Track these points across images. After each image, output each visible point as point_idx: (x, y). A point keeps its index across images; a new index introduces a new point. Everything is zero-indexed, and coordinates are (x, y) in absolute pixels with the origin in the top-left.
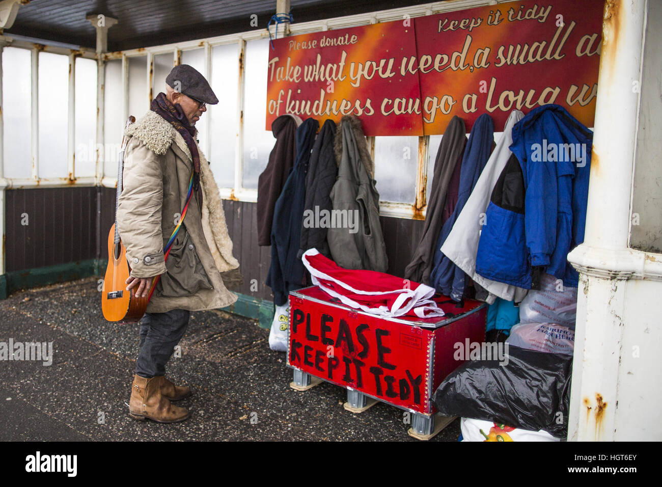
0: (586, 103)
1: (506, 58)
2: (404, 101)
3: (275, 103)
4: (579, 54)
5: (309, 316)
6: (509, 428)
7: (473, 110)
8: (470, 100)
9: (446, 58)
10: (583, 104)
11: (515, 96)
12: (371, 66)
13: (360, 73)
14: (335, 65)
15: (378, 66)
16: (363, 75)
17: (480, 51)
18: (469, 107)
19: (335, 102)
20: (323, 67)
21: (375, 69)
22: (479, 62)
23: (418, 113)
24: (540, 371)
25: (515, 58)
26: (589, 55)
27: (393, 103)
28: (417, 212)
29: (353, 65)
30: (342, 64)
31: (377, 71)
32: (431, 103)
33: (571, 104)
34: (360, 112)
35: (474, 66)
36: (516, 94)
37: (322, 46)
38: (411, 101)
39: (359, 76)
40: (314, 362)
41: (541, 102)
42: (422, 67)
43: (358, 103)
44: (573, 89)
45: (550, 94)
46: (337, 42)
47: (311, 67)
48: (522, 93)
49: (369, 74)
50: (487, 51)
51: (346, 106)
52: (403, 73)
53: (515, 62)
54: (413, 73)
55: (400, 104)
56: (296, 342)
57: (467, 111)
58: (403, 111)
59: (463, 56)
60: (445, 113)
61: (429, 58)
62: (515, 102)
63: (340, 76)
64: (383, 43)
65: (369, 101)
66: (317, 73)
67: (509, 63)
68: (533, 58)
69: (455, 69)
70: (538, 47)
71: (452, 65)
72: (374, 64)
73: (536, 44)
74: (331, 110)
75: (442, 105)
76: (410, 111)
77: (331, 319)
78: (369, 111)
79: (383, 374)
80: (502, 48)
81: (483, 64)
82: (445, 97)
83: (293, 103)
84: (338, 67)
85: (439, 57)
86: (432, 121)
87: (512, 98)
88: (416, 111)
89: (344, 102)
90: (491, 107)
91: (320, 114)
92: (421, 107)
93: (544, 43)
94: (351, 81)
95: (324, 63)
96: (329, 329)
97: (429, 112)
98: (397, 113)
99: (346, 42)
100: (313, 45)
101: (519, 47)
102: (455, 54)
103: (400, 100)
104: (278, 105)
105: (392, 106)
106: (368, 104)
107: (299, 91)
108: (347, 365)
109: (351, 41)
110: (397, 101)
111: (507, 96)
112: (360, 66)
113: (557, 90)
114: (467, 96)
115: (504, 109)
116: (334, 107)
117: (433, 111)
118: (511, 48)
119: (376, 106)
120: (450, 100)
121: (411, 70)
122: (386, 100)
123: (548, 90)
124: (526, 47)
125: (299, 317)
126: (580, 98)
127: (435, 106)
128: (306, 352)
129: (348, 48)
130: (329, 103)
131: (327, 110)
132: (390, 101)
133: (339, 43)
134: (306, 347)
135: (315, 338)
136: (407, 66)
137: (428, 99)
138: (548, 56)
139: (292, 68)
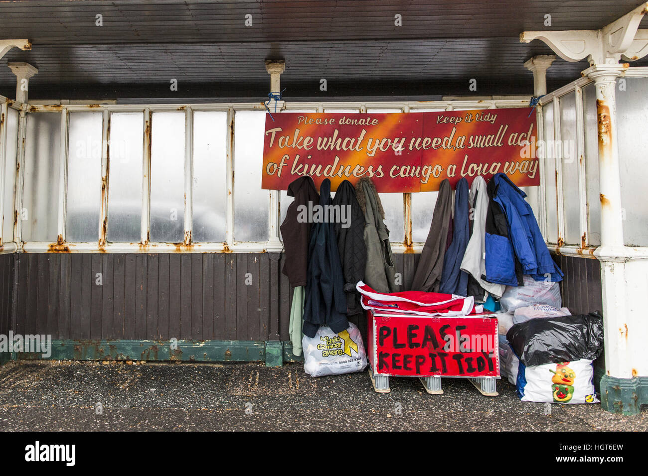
0: (513, 172)
1: (474, 144)
2: (409, 168)
3: (275, 166)
4: (510, 144)
5: (395, 330)
6: (566, 363)
7: (453, 175)
8: (452, 169)
9: (440, 140)
10: (512, 173)
11: (477, 167)
12: (387, 142)
13: (376, 146)
14: (354, 140)
15: (392, 142)
16: (378, 148)
17: (460, 138)
18: (451, 173)
19: (349, 167)
20: (340, 140)
21: (390, 144)
22: (459, 145)
23: (418, 176)
24: (573, 325)
25: (479, 144)
26: (514, 145)
27: (400, 169)
28: (409, 248)
29: (371, 140)
30: (360, 139)
31: (391, 146)
32: (427, 170)
33: (506, 173)
34: (372, 175)
35: (456, 147)
36: (478, 166)
37: (340, 123)
38: (414, 168)
39: (375, 149)
40: (402, 365)
41: (491, 171)
42: (424, 145)
43: (371, 168)
44: (507, 164)
45: (496, 166)
46: (358, 122)
47: (326, 139)
48: (481, 165)
49: (384, 148)
50: (464, 137)
51: (359, 170)
52: (411, 148)
53: (478, 146)
54: (418, 149)
55: (406, 170)
56: (383, 353)
57: (449, 176)
58: (407, 175)
59: (450, 140)
60: (435, 176)
61: (430, 139)
62: (477, 171)
63: (357, 147)
64: (398, 127)
65: (380, 167)
66: (333, 144)
67: (475, 146)
68: (488, 144)
69: (445, 148)
70: (490, 138)
71: (443, 145)
72: (390, 141)
73: (489, 136)
74: (343, 172)
75: (434, 172)
76: (412, 175)
77: (417, 327)
78: (380, 174)
79: (463, 358)
80: (472, 137)
81: (461, 146)
82: (437, 166)
83: (301, 166)
84: (356, 141)
85: (435, 139)
86: (426, 182)
87: (475, 169)
88: (417, 175)
89: (358, 167)
90: (463, 174)
91: (331, 176)
92: (420, 173)
93: (493, 136)
94: (368, 152)
95: (342, 136)
96: (415, 335)
97: (425, 176)
98: (402, 176)
99: (367, 123)
100: (330, 122)
101: (481, 137)
102: (446, 139)
103: (405, 167)
104: (281, 168)
105: (399, 171)
106: (380, 169)
107: (310, 157)
108: (433, 359)
109: (372, 123)
110: (404, 167)
111: (473, 167)
112: (378, 141)
113: (499, 165)
114: (451, 166)
115: (471, 175)
116: (347, 171)
117: (428, 175)
118: (477, 137)
119: (386, 171)
120: (440, 168)
121: (417, 147)
122: (395, 167)
123: (495, 164)
124: (484, 137)
125: (385, 332)
126: (510, 169)
127: (429, 172)
128: (394, 358)
129: (368, 128)
130: (342, 167)
131: (340, 173)
132: (398, 168)
133: (360, 123)
134: (394, 355)
135: (402, 346)
136: (415, 143)
137: (425, 167)
138: (495, 144)
139: (302, 138)
